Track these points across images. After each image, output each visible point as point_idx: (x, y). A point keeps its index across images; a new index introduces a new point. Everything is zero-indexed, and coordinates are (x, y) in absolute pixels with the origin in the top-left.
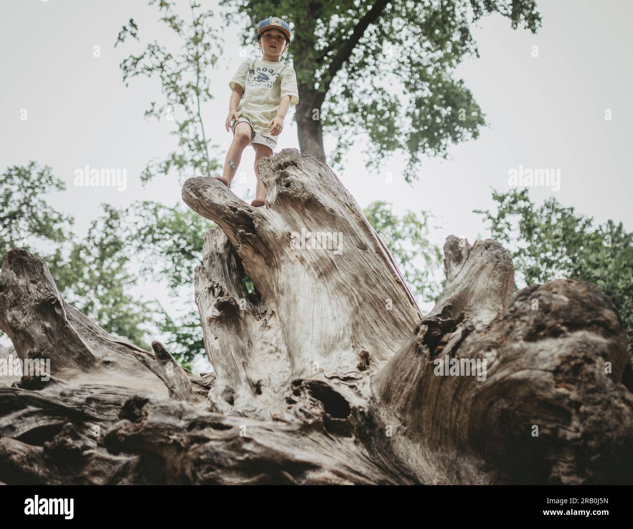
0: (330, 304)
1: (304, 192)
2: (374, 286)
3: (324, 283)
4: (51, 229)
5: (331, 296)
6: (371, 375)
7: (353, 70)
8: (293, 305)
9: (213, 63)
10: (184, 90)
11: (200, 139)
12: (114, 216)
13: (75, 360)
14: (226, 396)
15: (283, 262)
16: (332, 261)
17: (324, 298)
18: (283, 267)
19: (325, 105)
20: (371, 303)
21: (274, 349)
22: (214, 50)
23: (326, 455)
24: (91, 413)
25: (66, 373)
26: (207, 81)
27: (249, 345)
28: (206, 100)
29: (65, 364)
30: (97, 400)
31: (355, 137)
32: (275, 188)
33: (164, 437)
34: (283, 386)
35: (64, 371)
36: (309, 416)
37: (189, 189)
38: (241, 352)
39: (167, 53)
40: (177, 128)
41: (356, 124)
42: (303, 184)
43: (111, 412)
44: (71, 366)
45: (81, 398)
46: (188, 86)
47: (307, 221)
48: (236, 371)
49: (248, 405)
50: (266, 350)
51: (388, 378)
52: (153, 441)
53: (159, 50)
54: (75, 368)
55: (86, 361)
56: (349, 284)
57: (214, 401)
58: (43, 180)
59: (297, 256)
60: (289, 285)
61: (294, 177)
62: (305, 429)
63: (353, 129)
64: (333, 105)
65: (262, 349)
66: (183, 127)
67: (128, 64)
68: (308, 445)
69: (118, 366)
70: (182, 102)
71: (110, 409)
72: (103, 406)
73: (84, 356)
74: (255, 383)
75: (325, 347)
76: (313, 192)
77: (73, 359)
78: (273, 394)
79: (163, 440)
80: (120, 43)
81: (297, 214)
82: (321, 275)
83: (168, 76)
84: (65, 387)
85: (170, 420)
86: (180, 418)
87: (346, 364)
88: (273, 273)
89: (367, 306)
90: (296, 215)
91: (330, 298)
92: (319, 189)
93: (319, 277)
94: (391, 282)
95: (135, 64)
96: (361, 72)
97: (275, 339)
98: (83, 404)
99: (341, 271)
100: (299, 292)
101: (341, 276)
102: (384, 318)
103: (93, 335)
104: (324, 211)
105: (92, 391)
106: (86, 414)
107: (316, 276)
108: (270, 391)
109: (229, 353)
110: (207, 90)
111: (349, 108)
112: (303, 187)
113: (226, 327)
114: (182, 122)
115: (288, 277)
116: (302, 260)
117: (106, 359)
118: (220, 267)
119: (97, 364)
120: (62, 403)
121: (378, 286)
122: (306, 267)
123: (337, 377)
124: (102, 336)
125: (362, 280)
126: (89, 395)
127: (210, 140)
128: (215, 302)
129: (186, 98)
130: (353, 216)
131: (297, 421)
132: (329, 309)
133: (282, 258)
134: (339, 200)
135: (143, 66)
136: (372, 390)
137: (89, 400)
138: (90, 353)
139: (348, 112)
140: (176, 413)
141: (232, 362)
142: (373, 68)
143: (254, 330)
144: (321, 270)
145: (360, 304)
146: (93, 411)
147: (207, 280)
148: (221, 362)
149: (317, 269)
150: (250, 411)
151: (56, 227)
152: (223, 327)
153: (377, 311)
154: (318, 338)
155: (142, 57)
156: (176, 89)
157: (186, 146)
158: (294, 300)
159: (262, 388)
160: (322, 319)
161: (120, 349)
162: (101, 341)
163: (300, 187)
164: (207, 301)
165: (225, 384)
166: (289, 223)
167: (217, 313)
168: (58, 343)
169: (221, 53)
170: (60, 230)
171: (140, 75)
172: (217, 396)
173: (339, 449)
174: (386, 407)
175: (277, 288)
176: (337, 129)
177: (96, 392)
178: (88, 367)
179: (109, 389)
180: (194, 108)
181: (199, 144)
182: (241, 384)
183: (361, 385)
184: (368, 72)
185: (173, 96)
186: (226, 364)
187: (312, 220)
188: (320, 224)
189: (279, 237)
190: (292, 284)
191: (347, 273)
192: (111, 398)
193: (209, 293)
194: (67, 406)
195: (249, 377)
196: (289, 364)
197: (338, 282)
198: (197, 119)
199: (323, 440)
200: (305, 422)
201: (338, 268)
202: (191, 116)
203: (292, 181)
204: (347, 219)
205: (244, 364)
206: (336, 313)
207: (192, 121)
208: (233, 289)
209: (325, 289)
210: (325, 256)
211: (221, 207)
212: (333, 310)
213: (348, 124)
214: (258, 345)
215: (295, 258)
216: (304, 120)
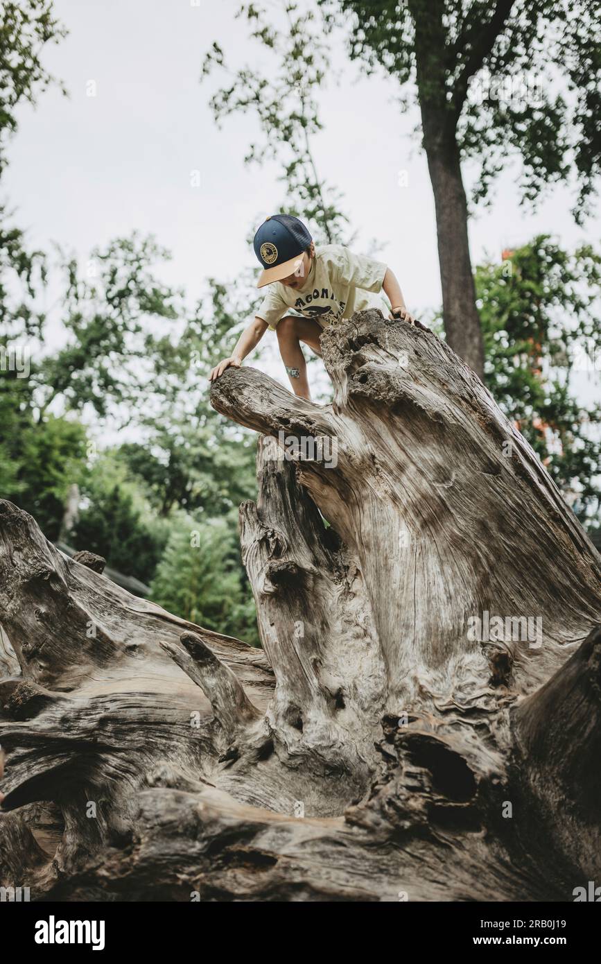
0: (442, 572)
1: (389, 390)
2: (515, 534)
3: (431, 536)
4: (161, 306)
5: (444, 558)
6: (511, 705)
7: (498, 67)
8: (383, 572)
9: (318, 80)
10: (287, 123)
11: (312, 182)
12: (221, 291)
13: (86, 651)
14: (290, 718)
15: (366, 498)
16: (442, 501)
17: (432, 562)
18: (366, 506)
19: (463, 121)
20: (509, 563)
21: (362, 631)
22: (319, 64)
23: (434, 881)
24: (106, 741)
25: (75, 673)
26: (314, 106)
27: (322, 629)
28: (314, 132)
29: (73, 661)
30: (113, 720)
31: (505, 160)
32: (346, 382)
33: (170, 876)
34: (375, 700)
35: (72, 671)
36: (404, 814)
37: (218, 391)
38: (311, 643)
39: (261, 79)
40: (285, 172)
41: (506, 141)
42: (387, 376)
43: (134, 736)
44: (82, 662)
45: (92, 720)
46: (293, 117)
47: (398, 435)
48: (304, 679)
49: (322, 738)
50: (350, 634)
51: (539, 724)
52: (152, 884)
53: (252, 76)
54: (87, 663)
55: (103, 651)
56: (472, 535)
57: (273, 727)
58: (148, 250)
59: (386, 492)
60: (377, 538)
61: (372, 365)
62: (398, 838)
63: (501, 149)
64: (472, 119)
65: (344, 632)
66: (291, 169)
67: (219, 100)
68: (404, 865)
69: (149, 652)
70: (286, 139)
71: (133, 730)
72: (124, 727)
73: (100, 644)
74: (334, 692)
75: (435, 651)
76: (405, 389)
77: (84, 650)
78: (361, 712)
79: (168, 881)
80: (206, 76)
81: (381, 423)
82: (425, 524)
83: (267, 109)
84: (68, 706)
85: (177, 845)
86: (195, 838)
87: (471, 679)
88: (354, 514)
89: (504, 569)
90: (380, 425)
91: (441, 563)
92: (416, 379)
93: (422, 527)
94: (543, 522)
95: (225, 99)
96: (508, 67)
97: (362, 616)
98: (95, 729)
99: (457, 516)
100: (392, 552)
101: (459, 524)
102: (533, 584)
103: (113, 605)
104: (425, 418)
105: (108, 705)
106: (99, 743)
107: (418, 524)
108: (356, 706)
109: (292, 650)
110: (314, 119)
111: (495, 121)
112: (388, 382)
113: (286, 607)
114: (289, 165)
115: (375, 524)
116: (395, 498)
117: (130, 643)
118: (278, 496)
119: (118, 653)
120: (63, 735)
121: (521, 532)
122: (402, 510)
123: (455, 710)
124: (125, 605)
125: (492, 525)
126: (103, 714)
127: (324, 182)
128: (266, 569)
129: (290, 133)
130: (475, 416)
131: (385, 824)
132: (440, 580)
133: (365, 493)
134: (450, 392)
135: (236, 101)
136: (513, 736)
137: (103, 722)
138: (107, 638)
139: (494, 127)
140: (186, 829)
141: (297, 664)
142: (525, 59)
143: (330, 602)
144: (425, 516)
145: (491, 568)
146: (110, 737)
147: (257, 527)
148: (281, 662)
149: (418, 514)
150: (325, 747)
151: (166, 303)
152: (281, 607)
153: (520, 574)
154: (424, 635)
155: (233, 90)
156: (276, 123)
157: (295, 194)
158: (386, 565)
159: (346, 700)
160: (429, 602)
161: (150, 623)
162: (124, 614)
163: (383, 382)
164: (259, 561)
165: (289, 698)
166: (371, 439)
167: (270, 588)
168: (61, 631)
169: (328, 64)
170: (171, 307)
171: (235, 112)
172: (277, 719)
173: (458, 864)
174: (538, 767)
175: (360, 538)
176: (480, 151)
177: (112, 707)
178: (106, 658)
179: (132, 700)
180: (301, 145)
181: (311, 189)
182: (311, 699)
183: (495, 723)
184: (518, 67)
185: (274, 132)
186: (288, 667)
187: (407, 433)
188: (420, 439)
189: (358, 461)
190: (381, 536)
191: (467, 518)
192: (133, 713)
193: (261, 547)
194: (72, 737)
195: (323, 685)
196: (382, 665)
197: (453, 535)
198: (306, 158)
199: (430, 853)
200: (397, 826)
201: (453, 511)
202: (299, 156)
203: (370, 373)
204: (465, 426)
205: (316, 665)
206: (451, 588)
207: (300, 161)
208: (299, 533)
209: (434, 545)
210: (430, 492)
211: (265, 418)
212: (446, 583)
213: (494, 142)
214: (337, 626)
215: (383, 494)
216: (436, 148)
